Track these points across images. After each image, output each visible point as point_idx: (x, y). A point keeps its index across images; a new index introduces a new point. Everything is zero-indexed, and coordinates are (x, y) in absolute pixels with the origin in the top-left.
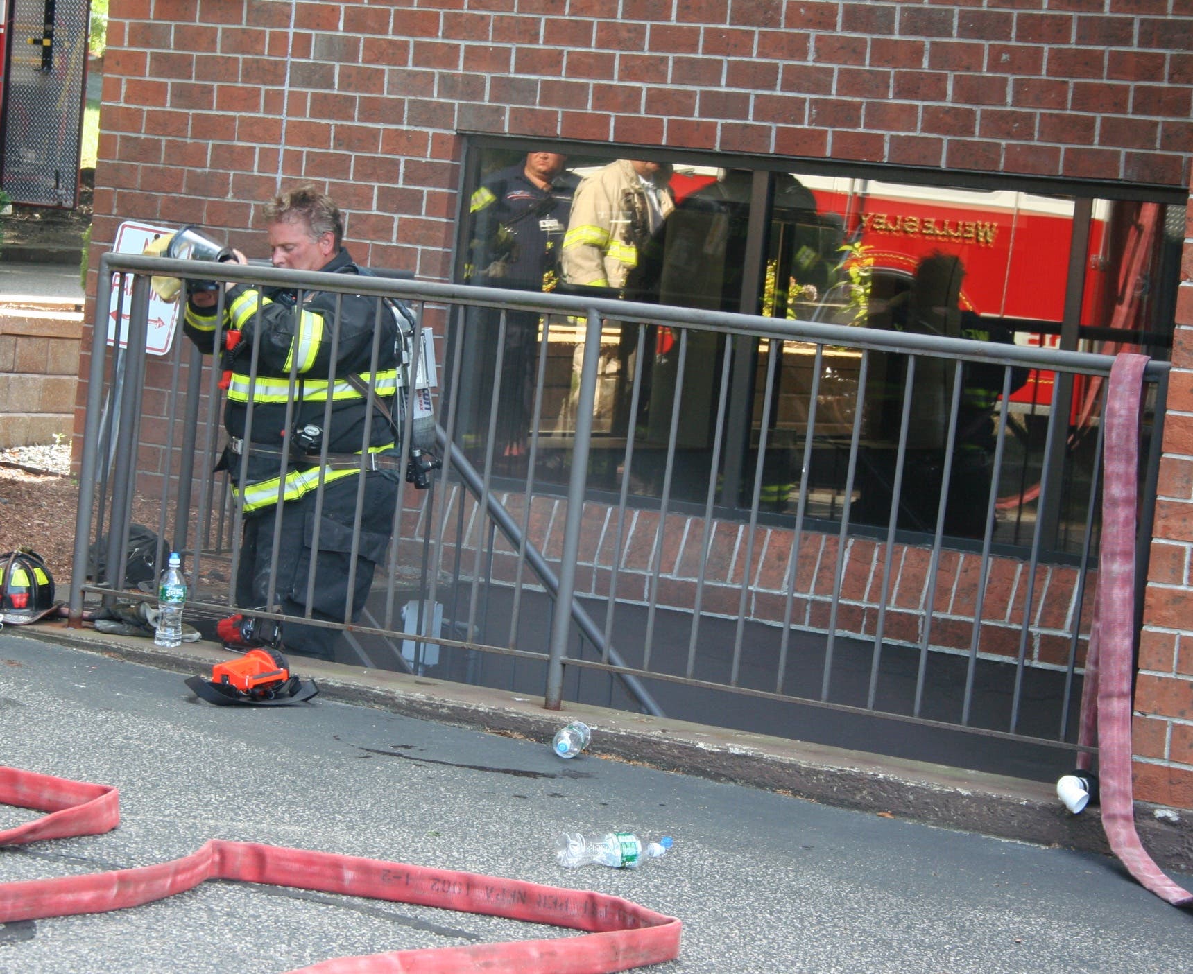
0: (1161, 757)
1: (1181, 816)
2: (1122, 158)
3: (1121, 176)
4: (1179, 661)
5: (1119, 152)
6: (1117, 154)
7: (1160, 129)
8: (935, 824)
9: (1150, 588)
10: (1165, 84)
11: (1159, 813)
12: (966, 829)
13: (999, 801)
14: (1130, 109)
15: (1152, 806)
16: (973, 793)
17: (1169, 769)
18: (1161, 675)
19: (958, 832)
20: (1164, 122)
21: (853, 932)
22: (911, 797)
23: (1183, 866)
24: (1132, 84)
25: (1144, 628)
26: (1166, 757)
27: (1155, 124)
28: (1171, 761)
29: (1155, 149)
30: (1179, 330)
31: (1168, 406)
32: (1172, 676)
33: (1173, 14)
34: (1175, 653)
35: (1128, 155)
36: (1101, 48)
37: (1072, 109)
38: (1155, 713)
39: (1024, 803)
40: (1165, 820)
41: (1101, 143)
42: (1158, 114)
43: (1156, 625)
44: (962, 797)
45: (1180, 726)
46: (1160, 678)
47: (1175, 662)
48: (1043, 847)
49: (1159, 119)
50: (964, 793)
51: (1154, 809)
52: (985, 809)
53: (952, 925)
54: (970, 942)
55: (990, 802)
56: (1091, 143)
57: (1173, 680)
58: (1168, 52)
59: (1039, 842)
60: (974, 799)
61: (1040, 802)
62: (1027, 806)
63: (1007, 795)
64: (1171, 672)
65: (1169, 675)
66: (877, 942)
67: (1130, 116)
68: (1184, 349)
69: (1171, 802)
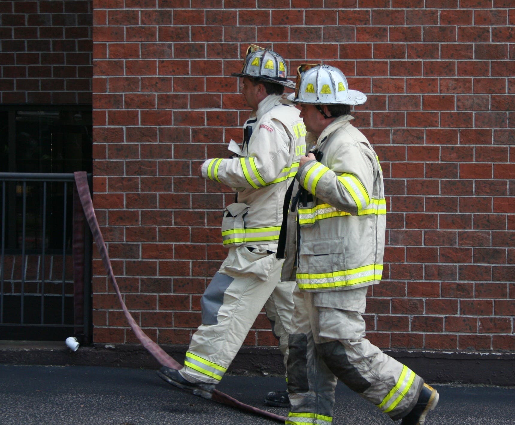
0: (105, 325)
1: (116, 346)
2: (26, 94)
3: (27, 101)
4: (109, 287)
5: (25, 92)
6: (24, 93)
7: (40, 82)
8: (17, 364)
9: (94, 261)
10: (41, 65)
11: (107, 346)
12: (29, 364)
13: (42, 351)
14: (27, 75)
15: (104, 344)
16: (31, 349)
17: (109, 329)
18: (102, 293)
19: (27, 366)
20: (41, 80)
21: (18, 413)
22: (5, 355)
23: (118, 365)
24: (27, 66)
25: (93, 276)
26: (107, 324)
27: (38, 80)
28: (109, 326)
29: (39, 90)
30: (95, 161)
31: (94, 190)
32: (106, 293)
33: (40, 38)
34: (107, 285)
35: (29, 93)
36: (13, 52)
37: (4, 77)
38: (101, 308)
39: (52, 350)
40: (110, 349)
41: (17, 89)
42: (39, 77)
43: (98, 275)
44: (27, 352)
45: (112, 312)
46: (102, 295)
47: (107, 288)
48: (62, 366)
49: (39, 78)
50: (27, 350)
51: (105, 345)
52: (36, 355)
53: (53, 403)
54: (64, 409)
55: (38, 352)
56: (13, 90)
57: (107, 295)
58: (40, 53)
59: (61, 365)
60: (32, 352)
61: (58, 349)
62: (53, 351)
63: (45, 348)
64: (106, 292)
65: (105, 293)
66: (30, 415)
67: (28, 78)
68: (98, 168)
69: (111, 341)
